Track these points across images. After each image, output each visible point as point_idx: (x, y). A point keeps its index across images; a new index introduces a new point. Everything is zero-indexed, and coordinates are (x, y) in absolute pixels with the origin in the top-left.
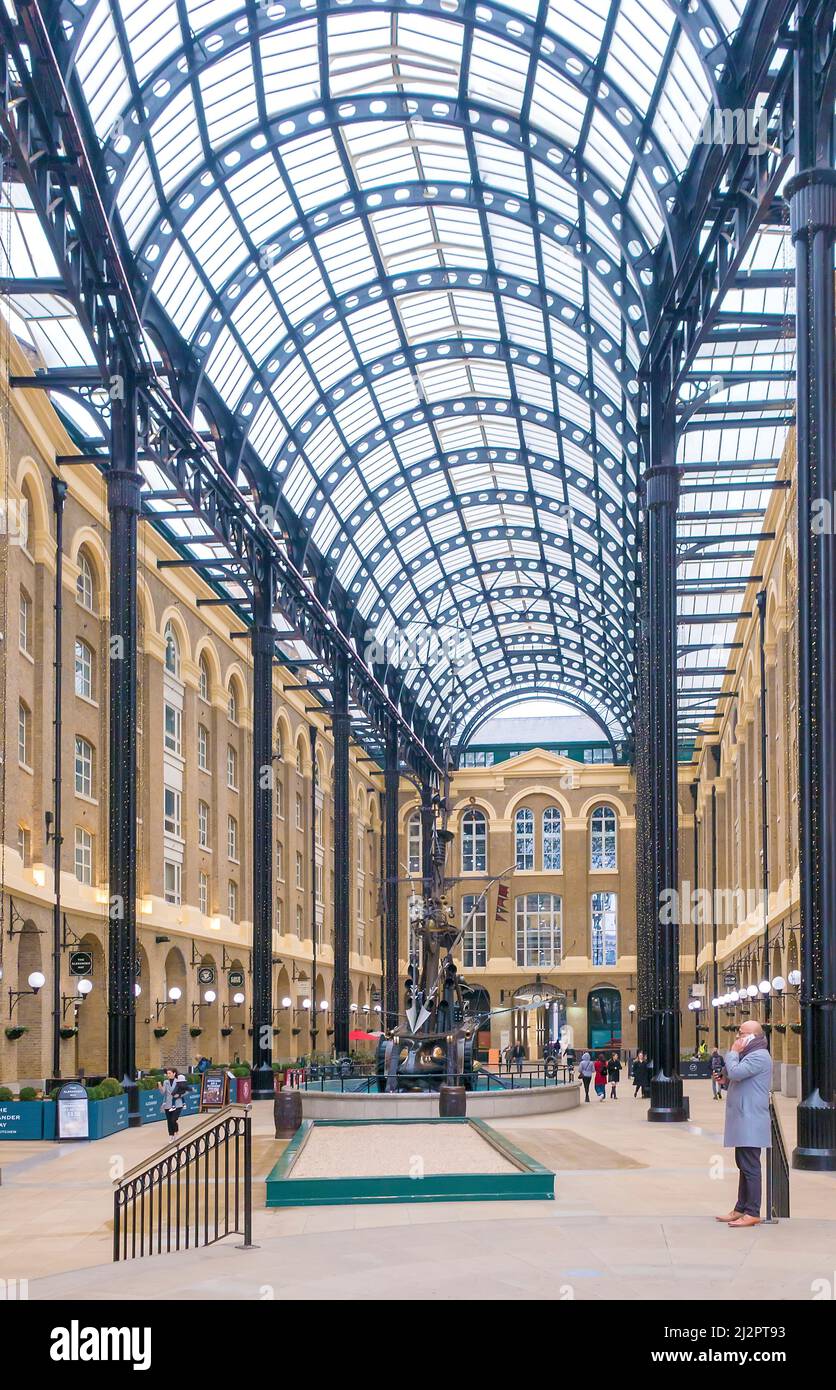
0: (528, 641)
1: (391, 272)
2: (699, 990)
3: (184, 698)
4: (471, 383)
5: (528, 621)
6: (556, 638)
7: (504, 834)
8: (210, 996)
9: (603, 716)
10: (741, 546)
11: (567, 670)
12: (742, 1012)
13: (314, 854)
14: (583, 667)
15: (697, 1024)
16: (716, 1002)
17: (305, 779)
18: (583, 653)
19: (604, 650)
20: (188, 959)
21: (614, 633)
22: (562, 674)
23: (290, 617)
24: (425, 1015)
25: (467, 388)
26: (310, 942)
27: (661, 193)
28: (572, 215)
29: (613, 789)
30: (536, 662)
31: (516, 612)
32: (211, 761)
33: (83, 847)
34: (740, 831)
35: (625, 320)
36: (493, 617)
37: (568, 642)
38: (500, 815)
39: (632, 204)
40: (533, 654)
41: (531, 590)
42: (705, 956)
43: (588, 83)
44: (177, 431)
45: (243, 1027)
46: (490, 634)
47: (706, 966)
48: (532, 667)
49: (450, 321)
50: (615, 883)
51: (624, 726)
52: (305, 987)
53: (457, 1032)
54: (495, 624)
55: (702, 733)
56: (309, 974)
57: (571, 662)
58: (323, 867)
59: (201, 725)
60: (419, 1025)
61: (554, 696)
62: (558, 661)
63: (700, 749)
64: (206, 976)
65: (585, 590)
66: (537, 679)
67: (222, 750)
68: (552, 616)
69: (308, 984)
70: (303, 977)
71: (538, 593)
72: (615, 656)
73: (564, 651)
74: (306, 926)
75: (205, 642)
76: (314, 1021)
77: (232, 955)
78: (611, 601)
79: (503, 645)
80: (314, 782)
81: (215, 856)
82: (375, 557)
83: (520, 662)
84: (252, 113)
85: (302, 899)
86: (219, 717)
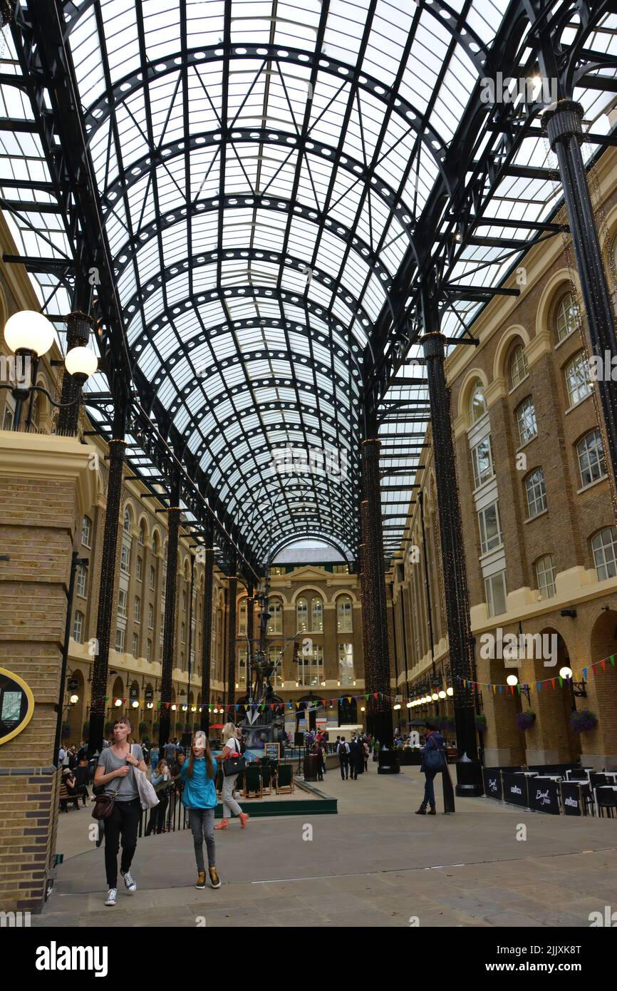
0: (304, 511)
1: (243, 351)
2: (399, 698)
3: (132, 543)
4: (278, 396)
5: (304, 501)
6: (318, 509)
7: (291, 611)
8: (135, 704)
9: (342, 548)
10: (413, 451)
11: (323, 525)
12: (424, 711)
13: (191, 623)
14: (331, 524)
15: (399, 717)
16: (409, 705)
17: (188, 583)
18: (331, 517)
19: (343, 516)
20: (125, 684)
21: (347, 508)
22: (321, 527)
23: (187, 503)
24: (257, 715)
25: (276, 398)
26: (187, 672)
27: (366, 329)
28: (327, 333)
29: (349, 587)
30: (307, 521)
31: (297, 497)
32: (142, 576)
33: (78, 623)
34: (417, 611)
35: (351, 375)
36: (286, 499)
37: (324, 511)
38: (289, 601)
39: (353, 331)
40: (305, 517)
41: (305, 487)
42: (401, 679)
43: (333, 287)
44: (142, 420)
45: (151, 722)
46: (284, 508)
47: (403, 684)
48: (305, 523)
49: (269, 370)
50: (351, 638)
51: (354, 553)
52: (184, 699)
53: (273, 724)
54: (287, 503)
55: (394, 558)
56: (186, 691)
57: (325, 521)
58: (195, 630)
59: (139, 556)
60: (254, 721)
61: (317, 538)
62: (319, 521)
63: (393, 566)
64: (134, 693)
65: (333, 487)
66: (308, 529)
67: (148, 569)
68: (315, 499)
69: (186, 697)
70: (183, 693)
71: (309, 488)
72: (348, 519)
73: (322, 516)
74: (185, 663)
75: (143, 515)
76: (188, 718)
77: (147, 680)
78: (346, 493)
79: (290, 513)
80: (192, 585)
81: (141, 625)
82: (229, 472)
83: (299, 521)
84: (187, 294)
85: (184, 649)
86: (148, 551)
